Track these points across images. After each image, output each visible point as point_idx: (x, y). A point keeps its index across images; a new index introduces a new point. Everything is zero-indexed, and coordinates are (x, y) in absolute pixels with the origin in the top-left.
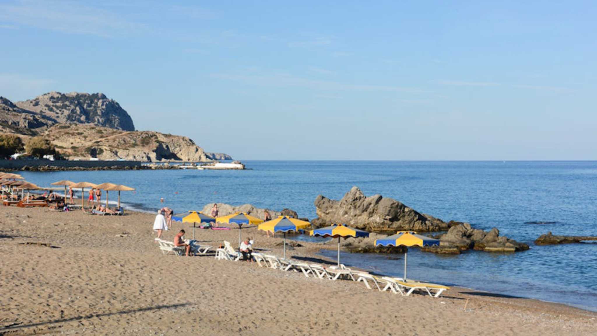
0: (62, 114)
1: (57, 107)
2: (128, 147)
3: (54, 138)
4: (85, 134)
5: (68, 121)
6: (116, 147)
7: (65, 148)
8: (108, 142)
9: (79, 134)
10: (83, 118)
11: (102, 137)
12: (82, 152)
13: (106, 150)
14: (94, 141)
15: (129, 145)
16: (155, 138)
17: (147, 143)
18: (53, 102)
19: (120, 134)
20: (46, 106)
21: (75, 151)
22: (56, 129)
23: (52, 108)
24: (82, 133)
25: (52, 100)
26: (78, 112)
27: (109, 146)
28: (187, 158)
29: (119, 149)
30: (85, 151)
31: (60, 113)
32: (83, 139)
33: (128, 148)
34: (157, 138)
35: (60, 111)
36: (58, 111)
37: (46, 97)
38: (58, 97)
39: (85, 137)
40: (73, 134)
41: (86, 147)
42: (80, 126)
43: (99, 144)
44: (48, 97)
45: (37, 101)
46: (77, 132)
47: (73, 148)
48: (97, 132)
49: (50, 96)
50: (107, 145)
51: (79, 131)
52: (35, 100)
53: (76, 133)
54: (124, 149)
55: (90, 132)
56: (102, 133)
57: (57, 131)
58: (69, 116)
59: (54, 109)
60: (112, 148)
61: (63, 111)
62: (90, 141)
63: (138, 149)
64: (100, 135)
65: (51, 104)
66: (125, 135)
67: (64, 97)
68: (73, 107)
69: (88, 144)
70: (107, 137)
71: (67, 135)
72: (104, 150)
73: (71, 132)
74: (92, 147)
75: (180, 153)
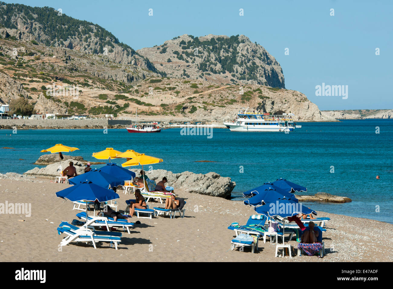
0: (193, 62)
1: (188, 55)
2: (226, 103)
3: (143, 94)
4: (178, 89)
5: (200, 71)
6: (211, 104)
7: (154, 106)
8: (202, 98)
9: (170, 89)
10: (219, 67)
11: (196, 92)
12: (172, 110)
13: (199, 107)
14: (187, 97)
15: (226, 101)
16: (259, 93)
17: (248, 99)
18: (183, 48)
19: (218, 89)
20: (176, 53)
21: (164, 109)
22: (146, 84)
23: (181, 55)
24: (174, 88)
25: (182, 45)
26: (213, 60)
27: (204, 103)
28: (297, 117)
29: (214, 106)
30: (175, 109)
31: (190, 61)
32: (176, 94)
33: (225, 105)
34: (261, 92)
35: (191, 59)
36: (189, 59)
37: (176, 41)
38: (190, 41)
39: (178, 93)
40: (164, 90)
41: (177, 104)
42: (214, 76)
43: (192, 100)
44: (178, 41)
45: (165, 47)
46: (168, 86)
47: (163, 105)
48: (191, 87)
49: (181, 40)
50: (202, 102)
51: (171, 86)
52: (162, 46)
53: (168, 88)
54: (220, 106)
55: (183, 86)
56: (198, 87)
57: (147, 86)
58: (202, 64)
59: (184, 56)
60: (206, 105)
61: (195, 59)
62: (183, 97)
63: (237, 107)
64: (195, 89)
65: (180, 50)
66: (223, 90)
67: (196, 42)
68: (206, 54)
69: (179, 100)
70: (202, 92)
71: (157, 90)
72: (198, 108)
73: (162, 86)
74: (183, 104)
75: (289, 110)
